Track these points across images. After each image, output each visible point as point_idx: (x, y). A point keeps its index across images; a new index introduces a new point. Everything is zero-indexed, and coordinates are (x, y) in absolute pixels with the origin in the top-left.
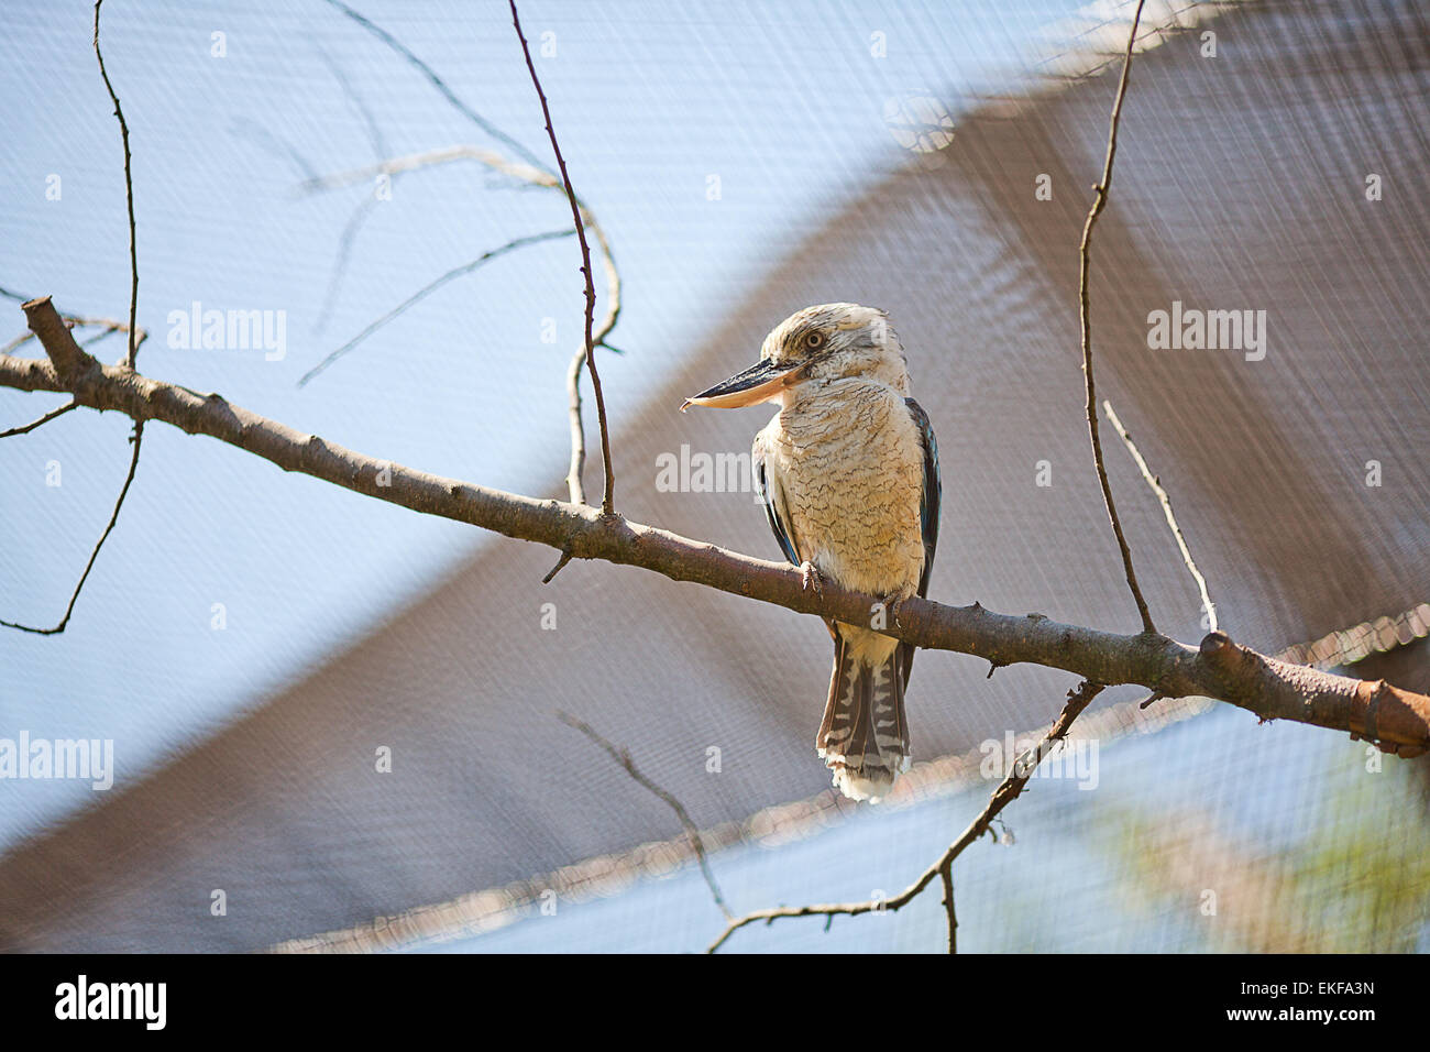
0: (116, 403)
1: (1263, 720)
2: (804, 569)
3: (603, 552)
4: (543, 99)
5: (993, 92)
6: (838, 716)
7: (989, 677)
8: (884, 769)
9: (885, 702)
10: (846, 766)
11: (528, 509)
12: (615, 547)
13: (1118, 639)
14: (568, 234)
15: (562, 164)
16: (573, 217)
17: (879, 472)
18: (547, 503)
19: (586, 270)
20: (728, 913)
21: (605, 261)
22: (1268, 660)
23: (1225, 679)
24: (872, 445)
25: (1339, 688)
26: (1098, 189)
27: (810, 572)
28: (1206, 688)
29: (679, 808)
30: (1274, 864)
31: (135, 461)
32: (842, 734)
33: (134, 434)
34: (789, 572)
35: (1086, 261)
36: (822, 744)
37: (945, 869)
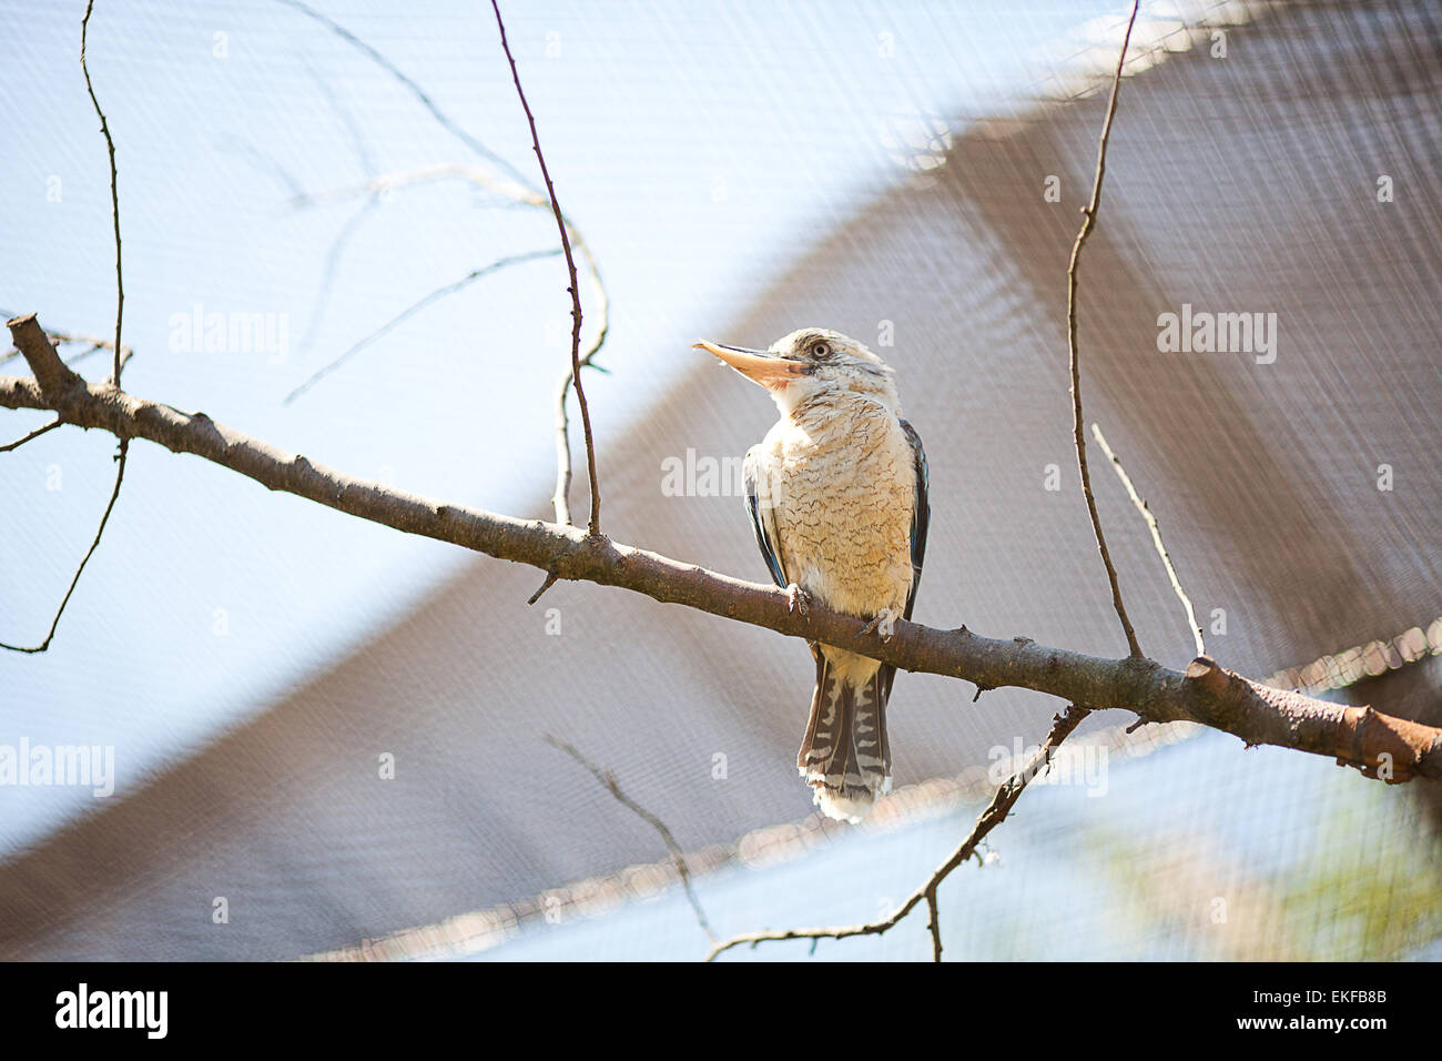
0: (101, 421)
1: (1249, 745)
2: (790, 591)
3: (588, 573)
4: (531, 119)
5: (982, 115)
6: (819, 735)
7: (975, 701)
8: (865, 789)
9: (867, 722)
10: (826, 785)
11: (514, 530)
12: (599, 568)
13: (1104, 663)
14: (555, 253)
15: (549, 184)
16: (561, 237)
17: (872, 491)
18: (532, 524)
19: (573, 290)
20: (713, 936)
21: (593, 281)
22: (1254, 685)
23: (1211, 704)
24: (865, 464)
25: (1326, 713)
26: (1086, 212)
27: (797, 595)
28: (1192, 713)
29: (664, 830)
30: (1263, 890)
31: (120, 480)
32: (823, 753)
33: (119, 452)
34: (776, 594)
35: (1074, 284)
36: (803, 763)
37: (931, 893)
